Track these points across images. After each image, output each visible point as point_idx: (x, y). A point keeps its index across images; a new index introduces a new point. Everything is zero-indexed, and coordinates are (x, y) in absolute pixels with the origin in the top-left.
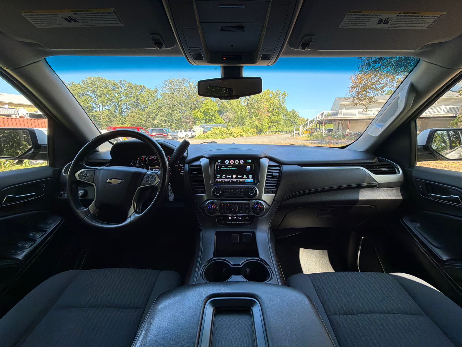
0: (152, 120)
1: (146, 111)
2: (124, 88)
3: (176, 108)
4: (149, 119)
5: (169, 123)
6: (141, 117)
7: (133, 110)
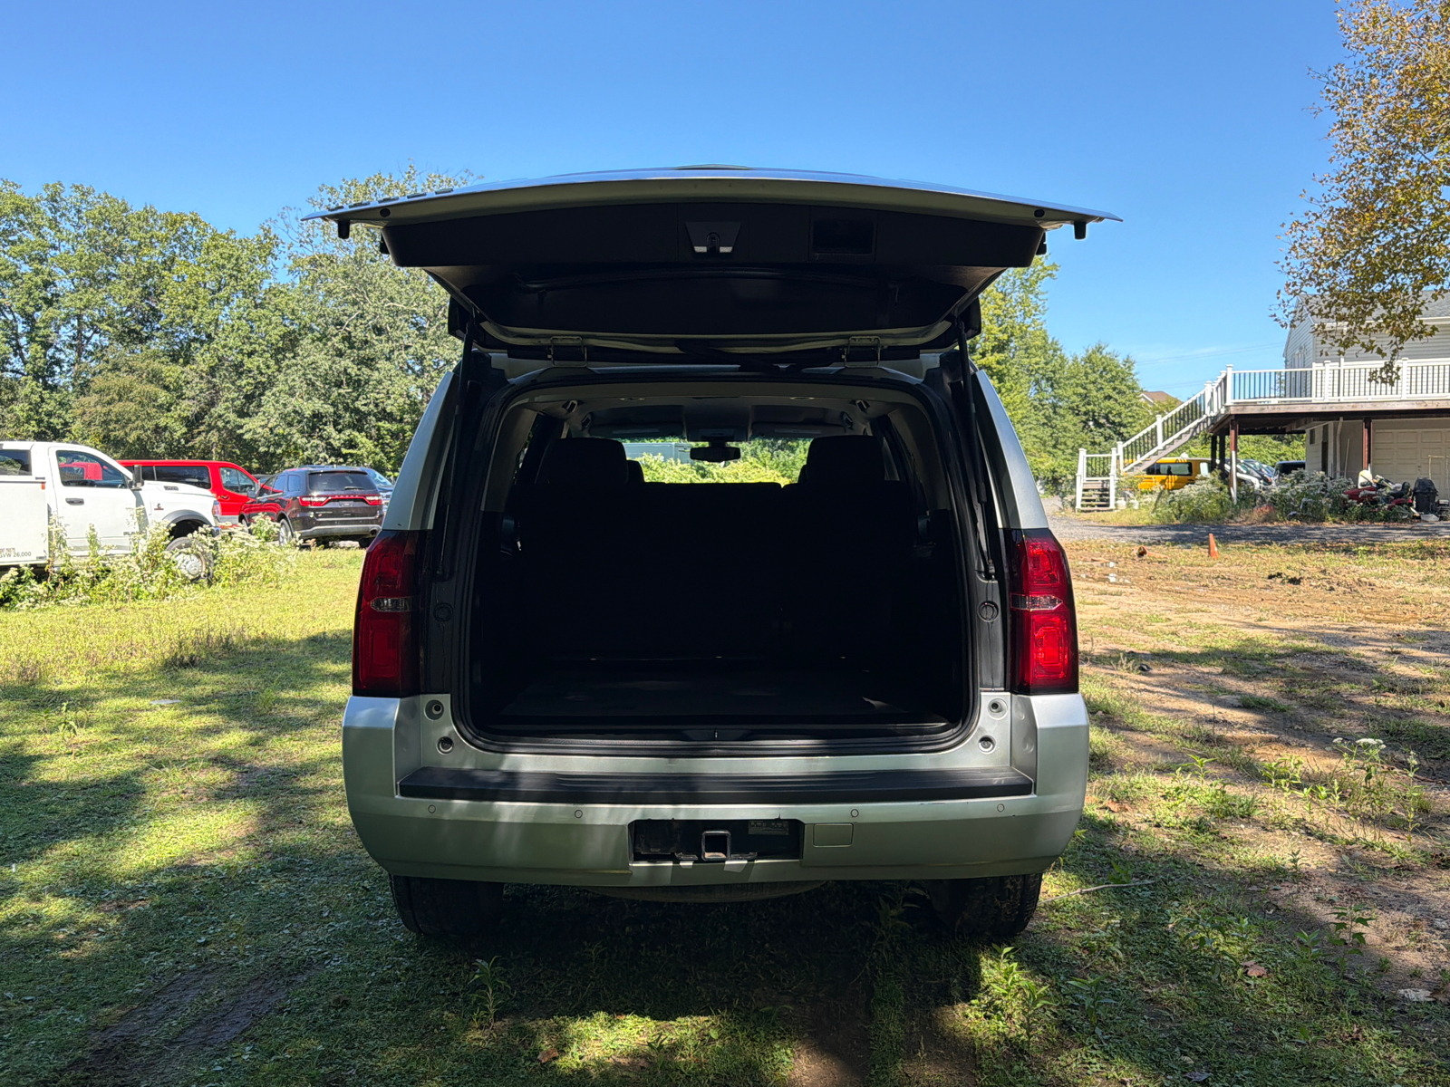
0: (232, 416)
1: (203, 359)
2: (73, 229)
3: (387, 347)
4: (219, 409)
5: (340, 431)
6: (163, 397)
7: (118, 351)
